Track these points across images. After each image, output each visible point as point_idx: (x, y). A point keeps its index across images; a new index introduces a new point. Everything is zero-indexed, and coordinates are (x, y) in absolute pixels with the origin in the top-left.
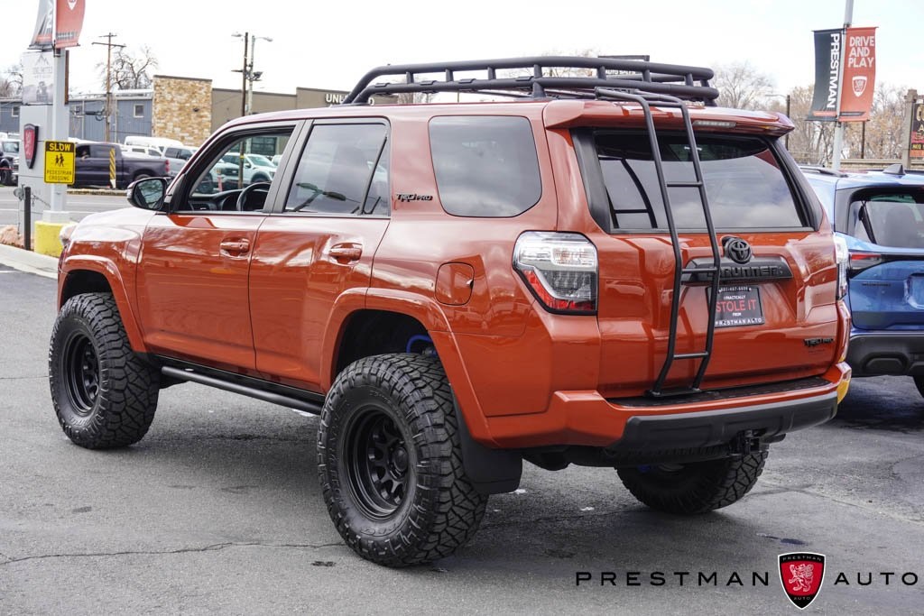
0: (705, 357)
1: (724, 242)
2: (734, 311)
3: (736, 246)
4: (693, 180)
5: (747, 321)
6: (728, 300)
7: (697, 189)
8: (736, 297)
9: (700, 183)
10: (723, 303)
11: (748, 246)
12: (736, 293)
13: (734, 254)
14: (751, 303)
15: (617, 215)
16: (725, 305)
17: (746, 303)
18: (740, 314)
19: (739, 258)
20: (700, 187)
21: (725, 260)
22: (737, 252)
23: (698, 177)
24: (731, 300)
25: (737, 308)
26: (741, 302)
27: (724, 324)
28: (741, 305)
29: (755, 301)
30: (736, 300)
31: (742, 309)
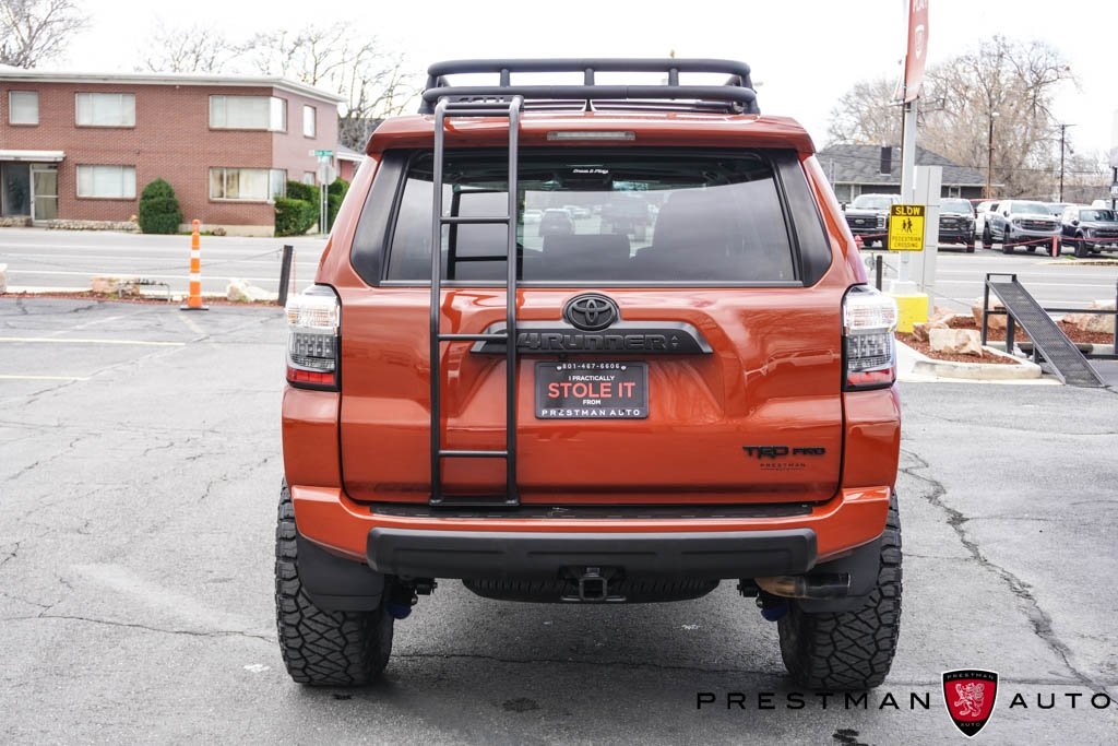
2: (587, 397)
3: (584, 306)
6: (576, 382)
8: (595, 378)
9: (508, 217)
10: (566, 385)
11: (609, 305)
12: (596, 372)
14: (625, 387)
16: (570, 389)
17: (614, 388)
18: (597, 402)
24: (586, 383)
25: (593, 393)
26: (602, 385)
27: (561, 414)
28: (602, 390)
29: (634, 384)
30: (593, 382)
31: (603, 395)
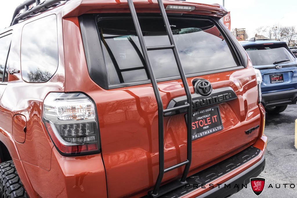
0: (187, 164)
1: (194, 83)
2: (204, 126)
3: (202, 85)
4: (168, 44)
5: (212, 130)
6: (200, 120)
7: (171, 50)
8: (205, 116)
9: (173, 46)
10: (196, 122)
11: (210, 83)
12: (204, 114)
13: (200, 90)
14: (214, 118)
15: (122, 73)
16: (198, 123)
17: (211, 119)
18: (208, 127)
19: (204, 92)
20: (173, 48)
21: (194, 96)
22: (203, 89)
23: (171, 42)
24: (202, 119)
25: (206, 123)
26: (208, 119)
27: (199, 136)
28: (208, 121)
29: (216, 116)
30: (205, 118)
31: (209, 123)
